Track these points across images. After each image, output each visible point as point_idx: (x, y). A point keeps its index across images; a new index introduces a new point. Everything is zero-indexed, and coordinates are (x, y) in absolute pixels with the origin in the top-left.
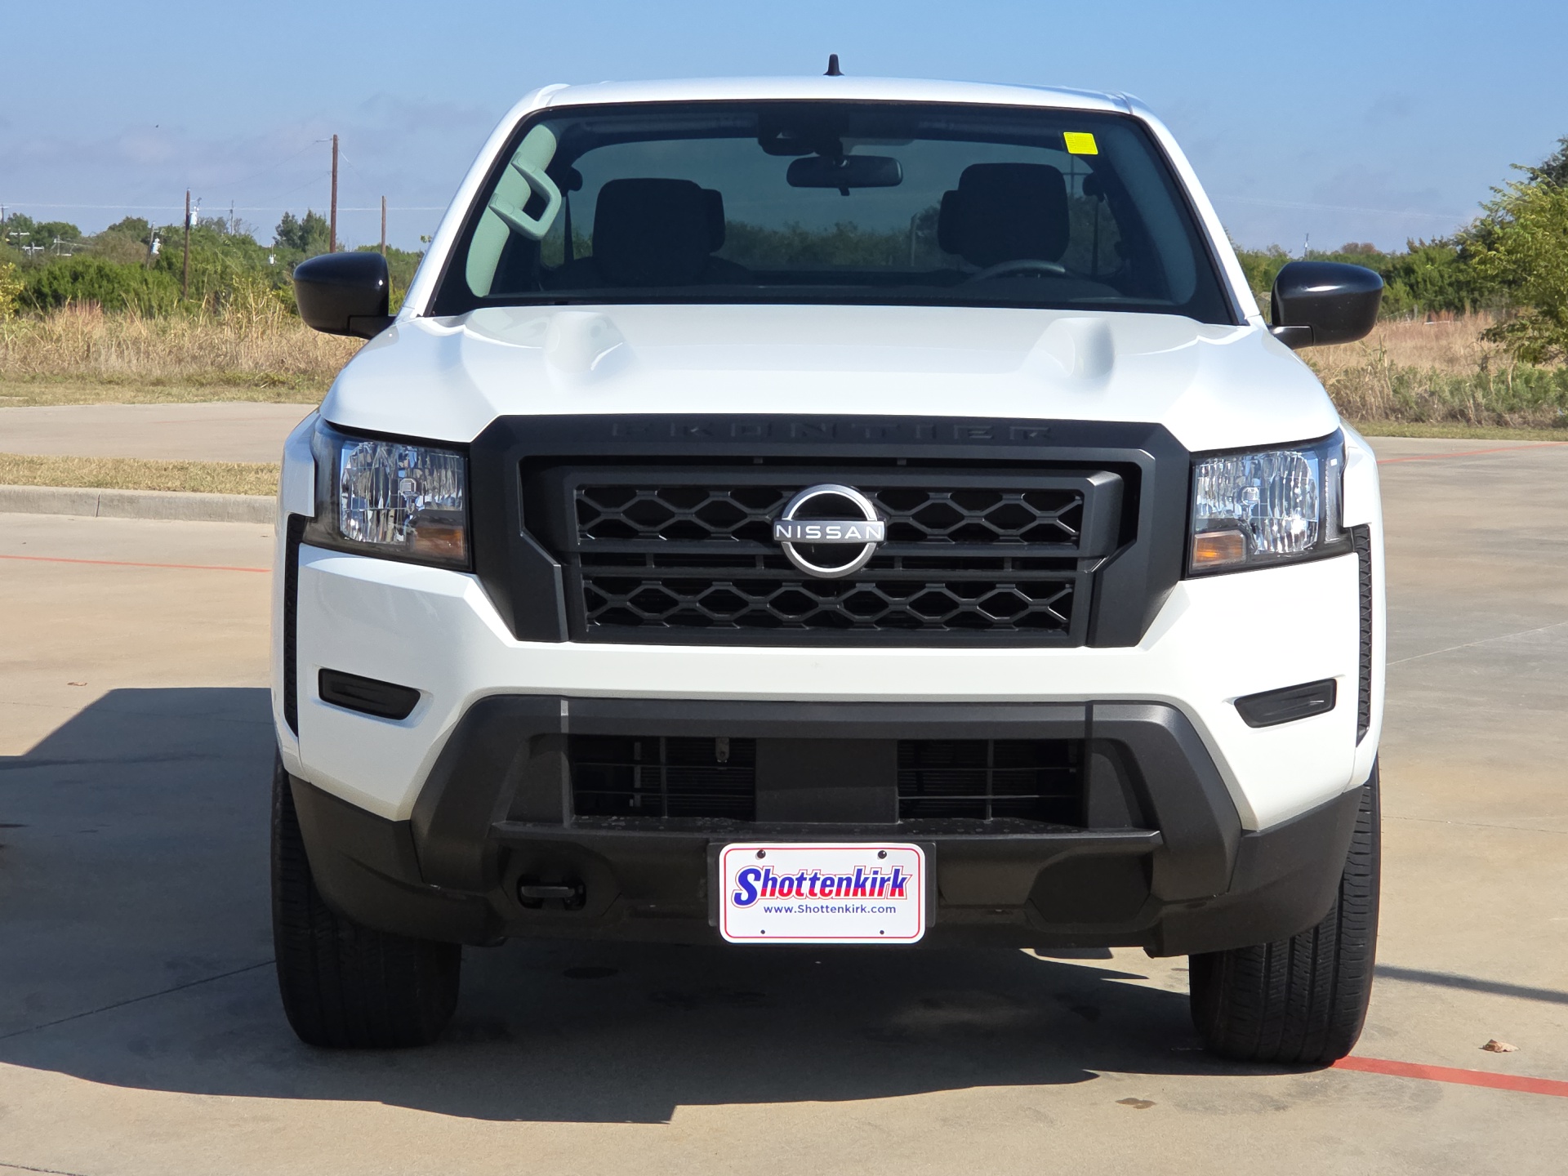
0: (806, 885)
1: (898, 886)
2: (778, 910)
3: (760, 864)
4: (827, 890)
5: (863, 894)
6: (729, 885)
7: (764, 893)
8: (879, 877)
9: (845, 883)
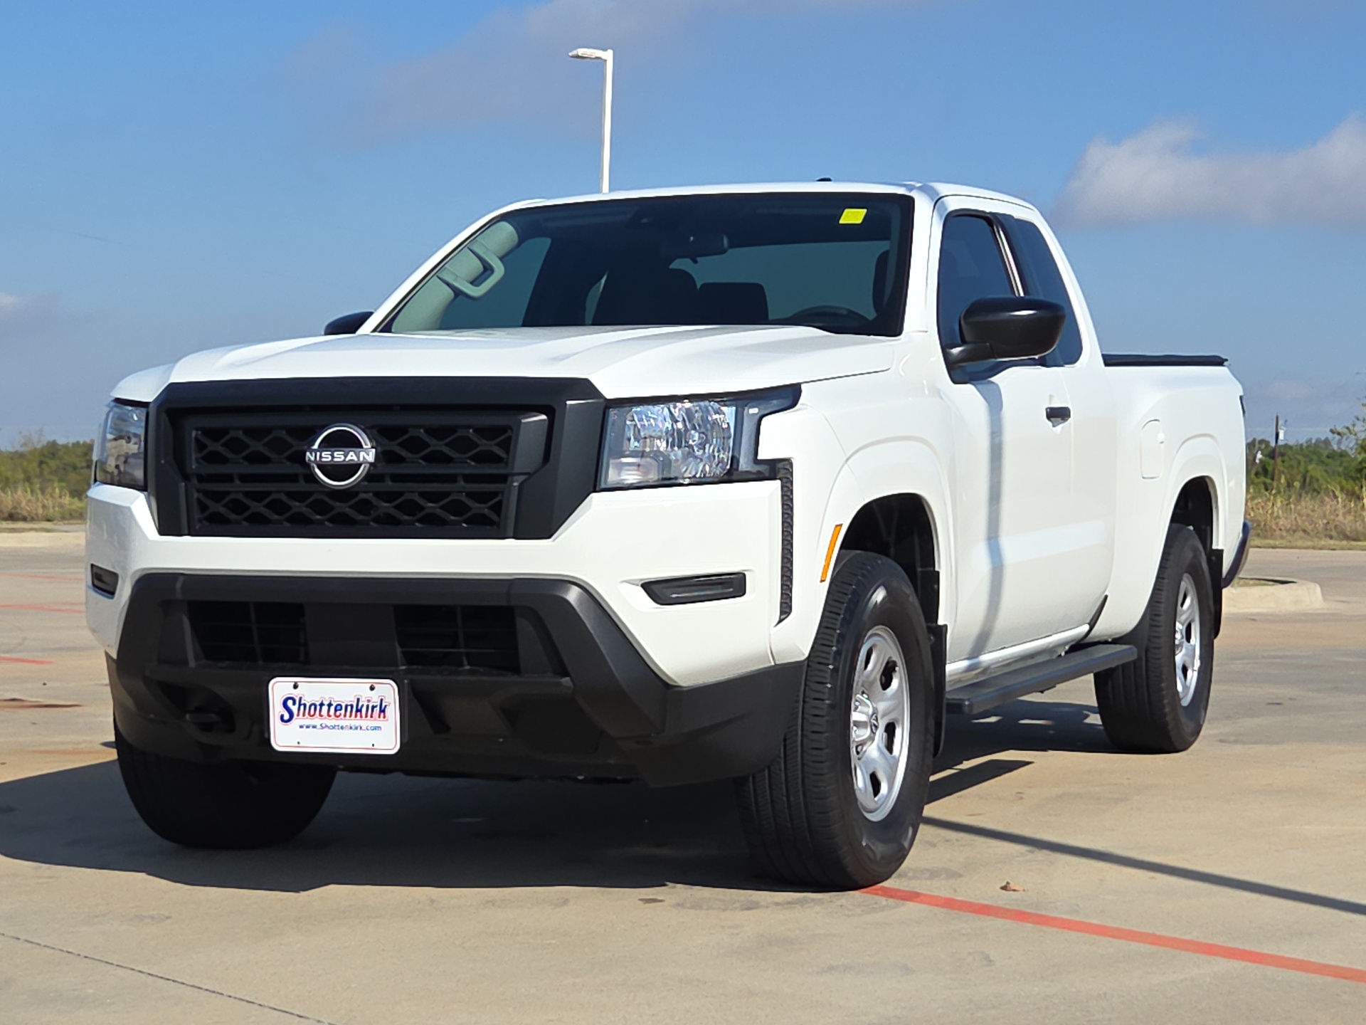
0: (325, 709)
1: (382, 711)
2: (308, 727)
3: (296, 694)
4: (338, 713)
5: (361, 717)
6: (276, 709)
7: (298, 715)
8: (371, 705)
9: (349, 708)
